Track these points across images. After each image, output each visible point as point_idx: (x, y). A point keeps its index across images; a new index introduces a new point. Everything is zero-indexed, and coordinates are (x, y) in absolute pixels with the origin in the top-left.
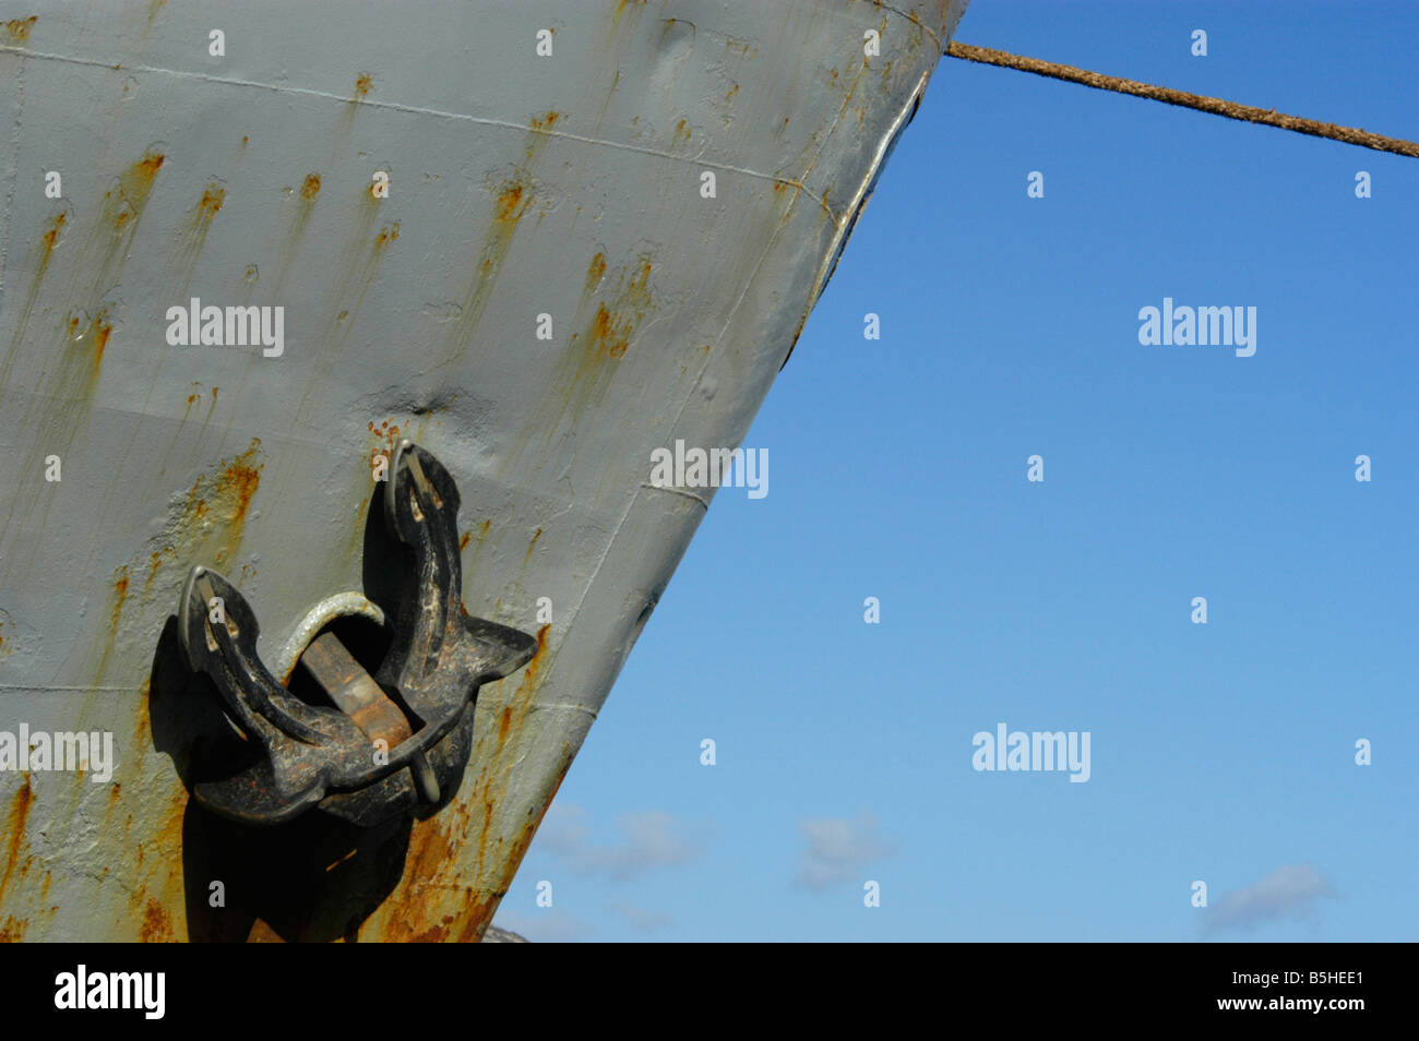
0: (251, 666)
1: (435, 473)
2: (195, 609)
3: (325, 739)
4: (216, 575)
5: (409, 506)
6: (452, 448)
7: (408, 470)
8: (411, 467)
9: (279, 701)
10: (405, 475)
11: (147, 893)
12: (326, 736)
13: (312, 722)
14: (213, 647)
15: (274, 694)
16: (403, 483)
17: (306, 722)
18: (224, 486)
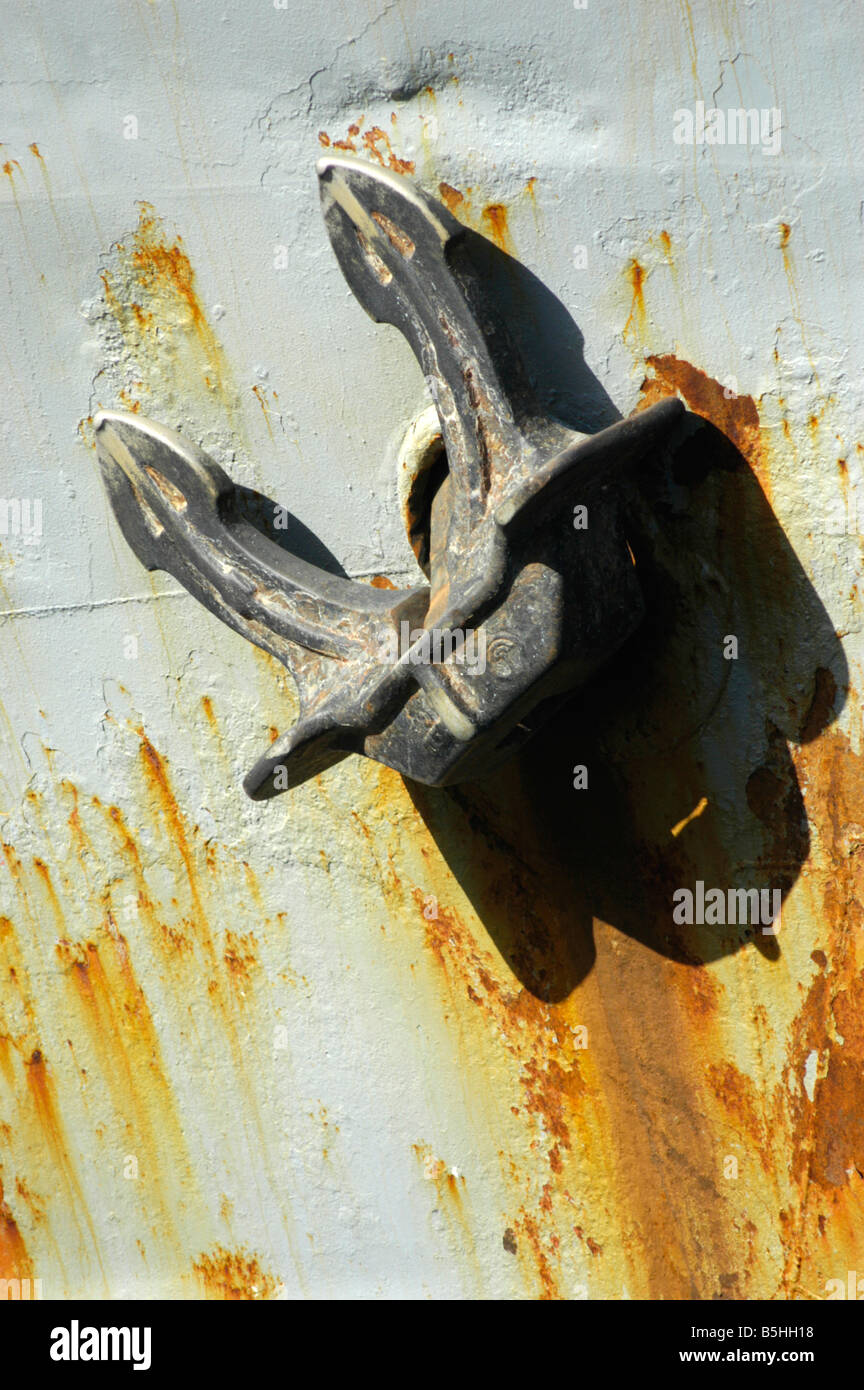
0: (221, 550)
1: (382, 202)
2: (111, 477)
3: (351, 650)
4: (122, 424)
5: (362, 262)
6: (509, 134)
7: (337, 206)
8: (341, 202)
9: (278, 599)
10: (338, 216)
11: (405, 883)
12: (357, 645)
13: (338, 623)
14: (158, 530)
15: (268, 588)
16: (339, 230)
17: (325, 628)
18: (149, 279)
